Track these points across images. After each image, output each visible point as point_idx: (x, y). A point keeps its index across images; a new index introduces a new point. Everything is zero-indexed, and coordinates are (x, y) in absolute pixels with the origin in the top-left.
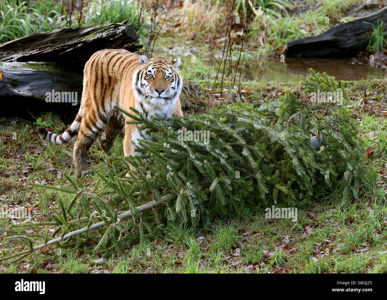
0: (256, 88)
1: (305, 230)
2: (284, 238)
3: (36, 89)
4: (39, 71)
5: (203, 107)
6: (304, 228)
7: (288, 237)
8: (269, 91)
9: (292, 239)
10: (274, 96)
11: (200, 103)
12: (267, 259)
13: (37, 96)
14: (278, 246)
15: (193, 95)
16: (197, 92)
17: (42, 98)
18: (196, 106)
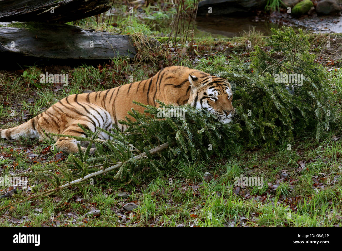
0: (205, 42)
1: (299, 165)
2: (282, 172)
3: (22, 46)
4: (22, 30)
5: (163, 60)
6: (298, 163)
7: (285, 170)
8: (216, 45)
9: (289, 173)
10: (222, 49)
11: (160, 56)
12: (272, 190)
13: (24, 52)
14: (278, 179)
15: (154, 50)
16: (157, 47)
17: (28, 54)
18: (156, 59)
